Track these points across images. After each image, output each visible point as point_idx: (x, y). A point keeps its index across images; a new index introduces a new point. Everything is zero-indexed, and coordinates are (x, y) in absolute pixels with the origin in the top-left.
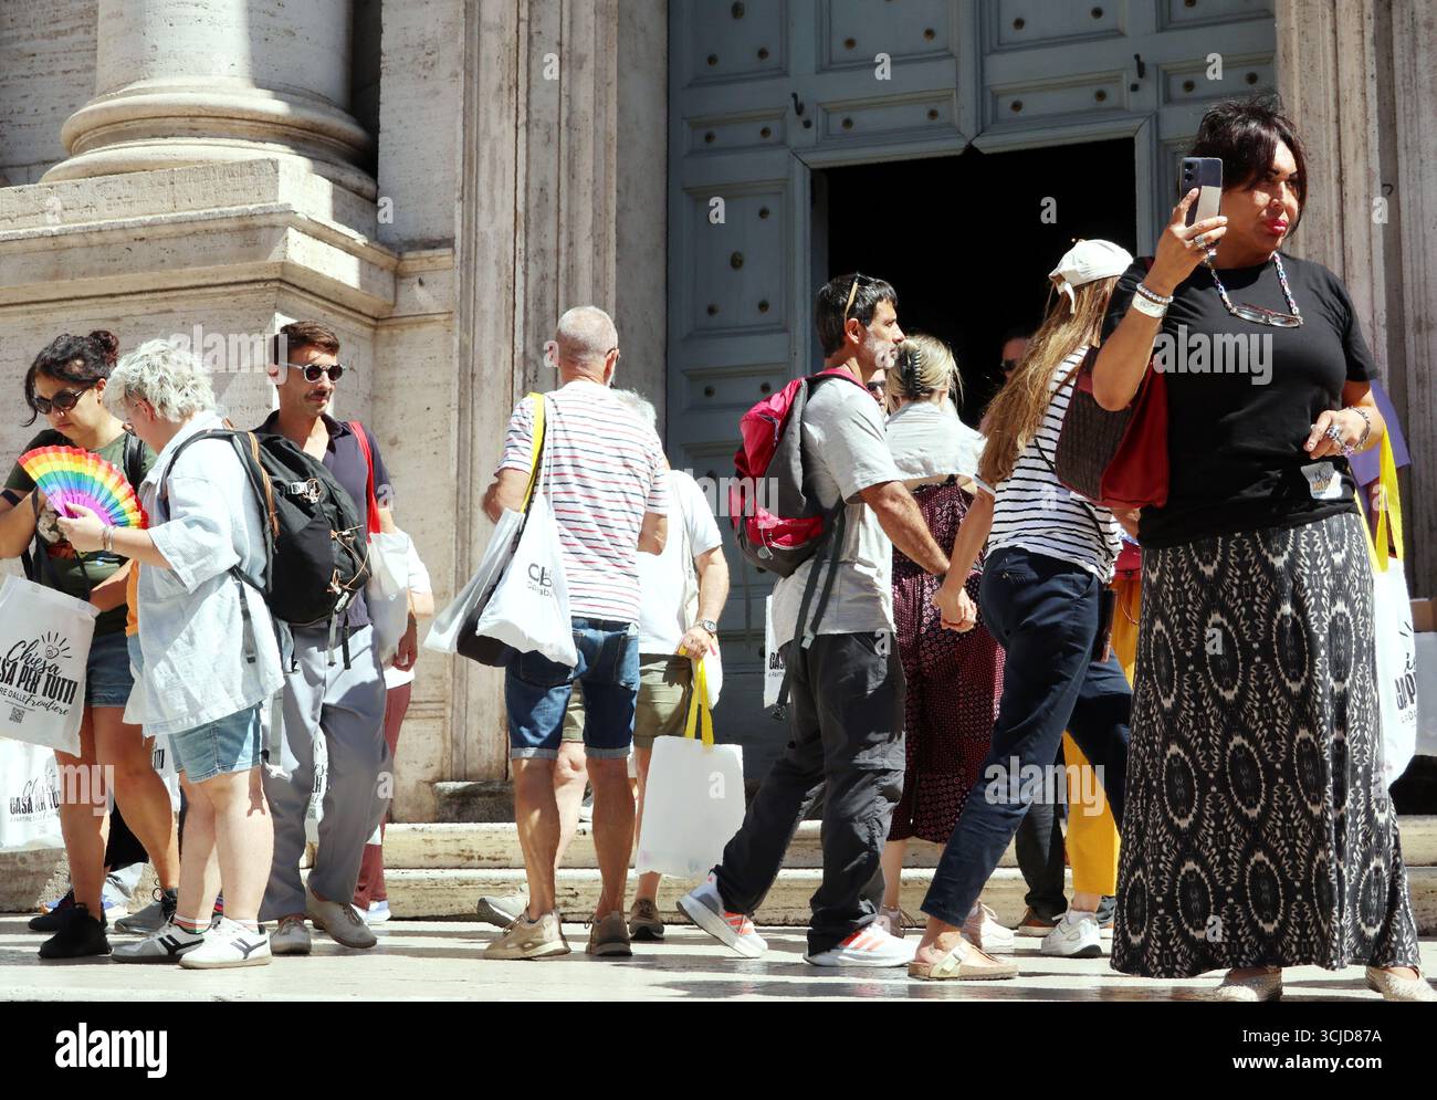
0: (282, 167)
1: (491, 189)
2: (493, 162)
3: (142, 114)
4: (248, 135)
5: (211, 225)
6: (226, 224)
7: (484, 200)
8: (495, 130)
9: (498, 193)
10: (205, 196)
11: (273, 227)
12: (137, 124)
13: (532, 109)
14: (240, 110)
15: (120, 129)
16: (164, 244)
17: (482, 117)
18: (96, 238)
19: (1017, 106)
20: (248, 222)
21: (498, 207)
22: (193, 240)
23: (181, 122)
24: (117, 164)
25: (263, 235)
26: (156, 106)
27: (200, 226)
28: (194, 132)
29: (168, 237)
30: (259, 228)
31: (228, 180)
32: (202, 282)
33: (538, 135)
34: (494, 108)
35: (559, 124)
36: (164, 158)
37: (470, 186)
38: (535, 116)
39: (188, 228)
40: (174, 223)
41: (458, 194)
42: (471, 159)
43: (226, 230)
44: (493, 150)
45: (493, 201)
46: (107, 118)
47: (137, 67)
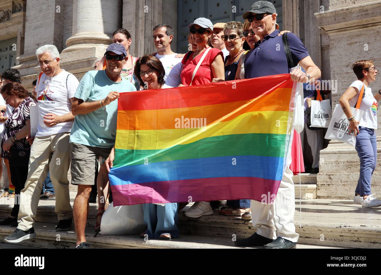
0: (96, 49)
1: (140, 50)
2: (140, 45)
3: (76, 40)
4: (95, 42)
5: (83, 61)
6: (85, 60)
7: (139, 53)
8: (141, 39)
9: (141, 51)
10: (84, 55)
11: (93, 60)
12: (75, 42)
13: (146, 34)
14: (93, 38)
15: (73, 43)
16: (76, 65)
17: (139, 36)
18: (65, 64)
20: (89, 60)
21: (141, 54)
22: (80, 64)
23: (83, 41)
24: (70, 50)
25: (91, 62)
26: (78, 38)
27: (81, 61)
28: (85, 43)
29: (76, 63)
30: (91, 61)
31: (88, 52)
32: (83, 71)
33: (147, 39)
35: (151, 37)
36: (78, 48)
37: (136, 50)
38: (146, 35)
39: (79, 61)
40: (77, 61)
41: (134, 52)
42: (137, 44)
43: (85, 61)
44: (140, 42)
45: (140, 53)
46: (71, 41)
47: (77, 31)
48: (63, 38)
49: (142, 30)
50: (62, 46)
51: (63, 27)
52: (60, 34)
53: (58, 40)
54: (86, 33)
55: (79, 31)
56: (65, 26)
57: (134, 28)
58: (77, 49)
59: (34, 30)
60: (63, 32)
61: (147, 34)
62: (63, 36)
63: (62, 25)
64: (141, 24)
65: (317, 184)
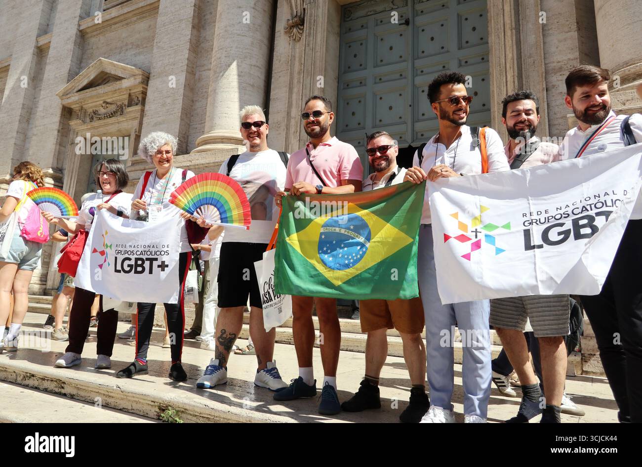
0: (239, 150)
3: (210, 138)
8: (293, 142)
10: (223, 156)
12: (210, 141)
14: (233, 137)
15: (206, 142)
17: (290, 139)
18: (197, 167)
19: (422, 135)
23: (220, 140)
24: (204, 150)
26: (214, 136)
28: (222, 142)
29: (213, 166)
33: (301, 143)
34: (292, 137)
39: (216, 164)
40: (213, 163)
44: (292, 147)
46: (204, 139)
47: (212, 128)
48: (188, 138)
49: (294, 132)
50: (187, 147)
51: (189, 125)
52: (186, 133)
53: (182, 139)
54: (224, 131)
55: (214, 129)
56: (191, 124)
57: (284, 129)
58: (213, 149)
59: (153, 126)
60: (189, 132)
61: (302, 137)
62: (188, 136)
63: (189, 123)
64: (293, 125)
65: (582, 352)
